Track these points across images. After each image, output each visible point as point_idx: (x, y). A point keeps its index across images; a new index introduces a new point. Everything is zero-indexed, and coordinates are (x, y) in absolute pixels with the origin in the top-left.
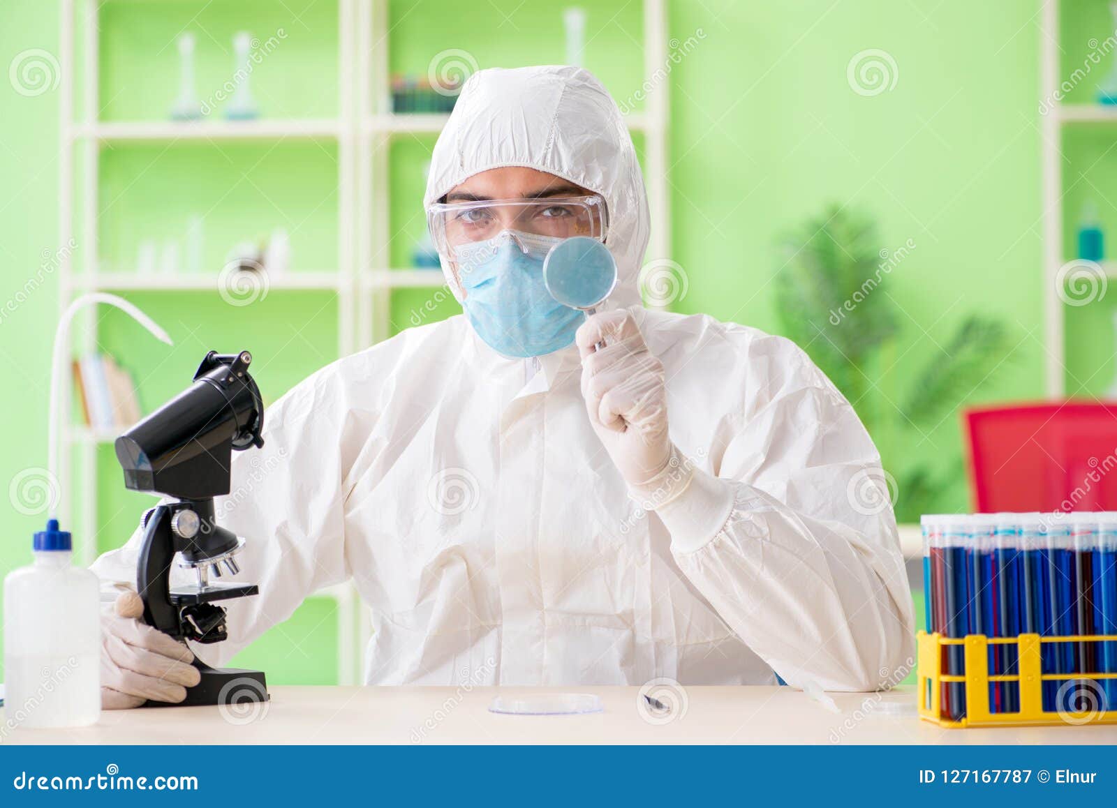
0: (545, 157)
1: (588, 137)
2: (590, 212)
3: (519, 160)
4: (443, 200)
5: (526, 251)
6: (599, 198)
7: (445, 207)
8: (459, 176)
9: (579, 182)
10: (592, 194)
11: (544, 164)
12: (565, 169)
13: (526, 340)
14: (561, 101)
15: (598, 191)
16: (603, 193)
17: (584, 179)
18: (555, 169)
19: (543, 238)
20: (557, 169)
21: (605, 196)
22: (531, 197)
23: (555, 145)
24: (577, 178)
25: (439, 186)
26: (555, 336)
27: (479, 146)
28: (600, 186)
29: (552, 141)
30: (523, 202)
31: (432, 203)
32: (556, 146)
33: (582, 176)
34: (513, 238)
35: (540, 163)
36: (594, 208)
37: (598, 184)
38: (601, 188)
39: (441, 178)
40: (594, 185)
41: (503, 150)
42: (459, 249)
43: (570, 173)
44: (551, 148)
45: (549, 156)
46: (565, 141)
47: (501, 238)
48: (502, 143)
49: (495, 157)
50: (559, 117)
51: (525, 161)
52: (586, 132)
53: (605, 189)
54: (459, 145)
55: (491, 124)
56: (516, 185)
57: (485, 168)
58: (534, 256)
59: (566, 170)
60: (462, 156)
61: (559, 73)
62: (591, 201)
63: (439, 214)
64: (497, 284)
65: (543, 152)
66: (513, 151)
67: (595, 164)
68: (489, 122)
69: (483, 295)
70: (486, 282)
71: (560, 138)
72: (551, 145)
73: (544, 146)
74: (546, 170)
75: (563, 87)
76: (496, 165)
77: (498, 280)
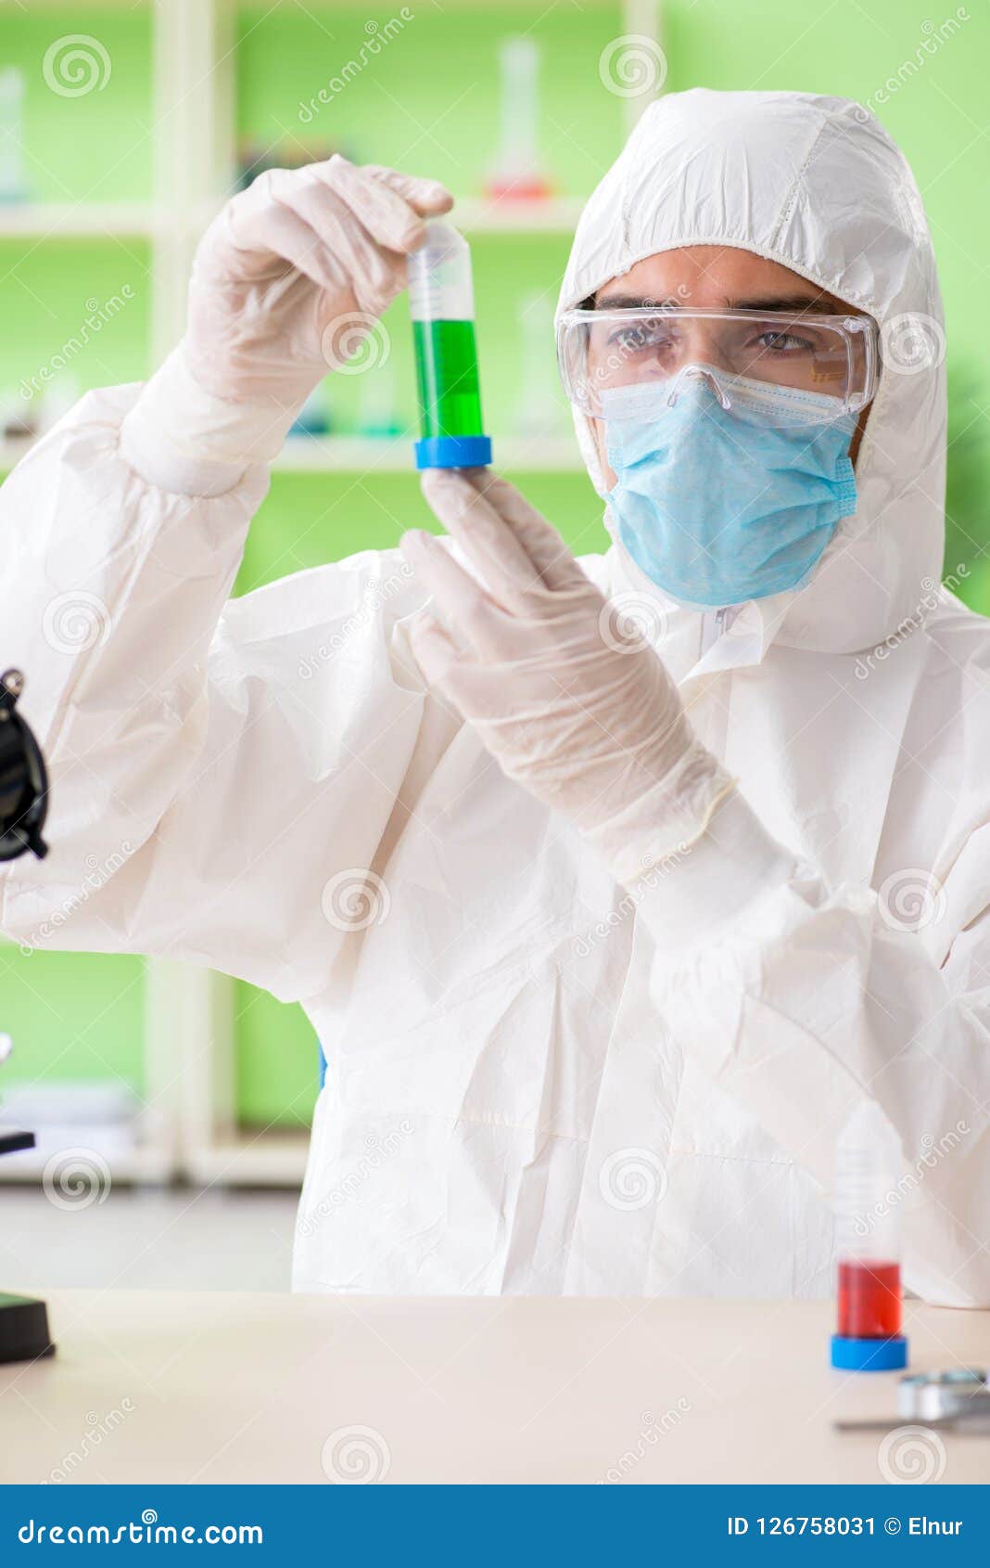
0: (777, 233)
1: (858, 211)
2: (848, 341)
3: (729, 236)
4: (588, 304)
5: (727, 405)
6: (868, 322)
7: (589, 316)
8: (620, 259)
9: (832, 287)
10: (856, 312)
11: (773, 247)
12: (812, 259)
13: (713, 570)
14: (816, 144)
15: (864, 308)
16: (871, 311)
17: (841, 282)
18: (792, 257)
19: (760, 384)
20: (795, 259)
21: (876, 317)
22: (743, 307)
23: (798, 215)
24: (829, 280)
25: (584, 275)
26: (763, 567)
27: (660, 207)
28: (867, 297)
29: (793, 209)
30: (728, 314)
31: (567, 310)
32: (800, 217)
33: (837, 279)
34: (707, 380)
35: (767, 244)
36: (858, 338)
37: (864, 293)
38: (870, 300)
39: (587, 266)
40: (858, 296)
41: (703, 212)
42: (609, 396)
43: (818, 269)
44: (790, 219)
45: (784, 234)
46: (815, 210)
47: (686, 379)
48: (704, 201)
49: (687, 229)
50: (810, 171)
51: (741, 237)
52: (855, 203)
53: (877, 304)
54: (625, 204)
55: (687, 168)
56: (717, 282)
57: (668, 246)
58: (741, 415)
59: (811, 262)
60: (628, 224)
61: (817, 102)
62: (853, 325)
63: (578, 326)
64: (671, 460)
65: (774, 225)
66: (720, 219)
67: (862, 261)
68: (681, 167)
69: (641, 481)
70: (649, 459)
71: (808, 207)
72: (790, 216)
73: (777, 214)
74: (776, 258)
75: (821, 123)
76: (687, 241)
77: (672, 452)
